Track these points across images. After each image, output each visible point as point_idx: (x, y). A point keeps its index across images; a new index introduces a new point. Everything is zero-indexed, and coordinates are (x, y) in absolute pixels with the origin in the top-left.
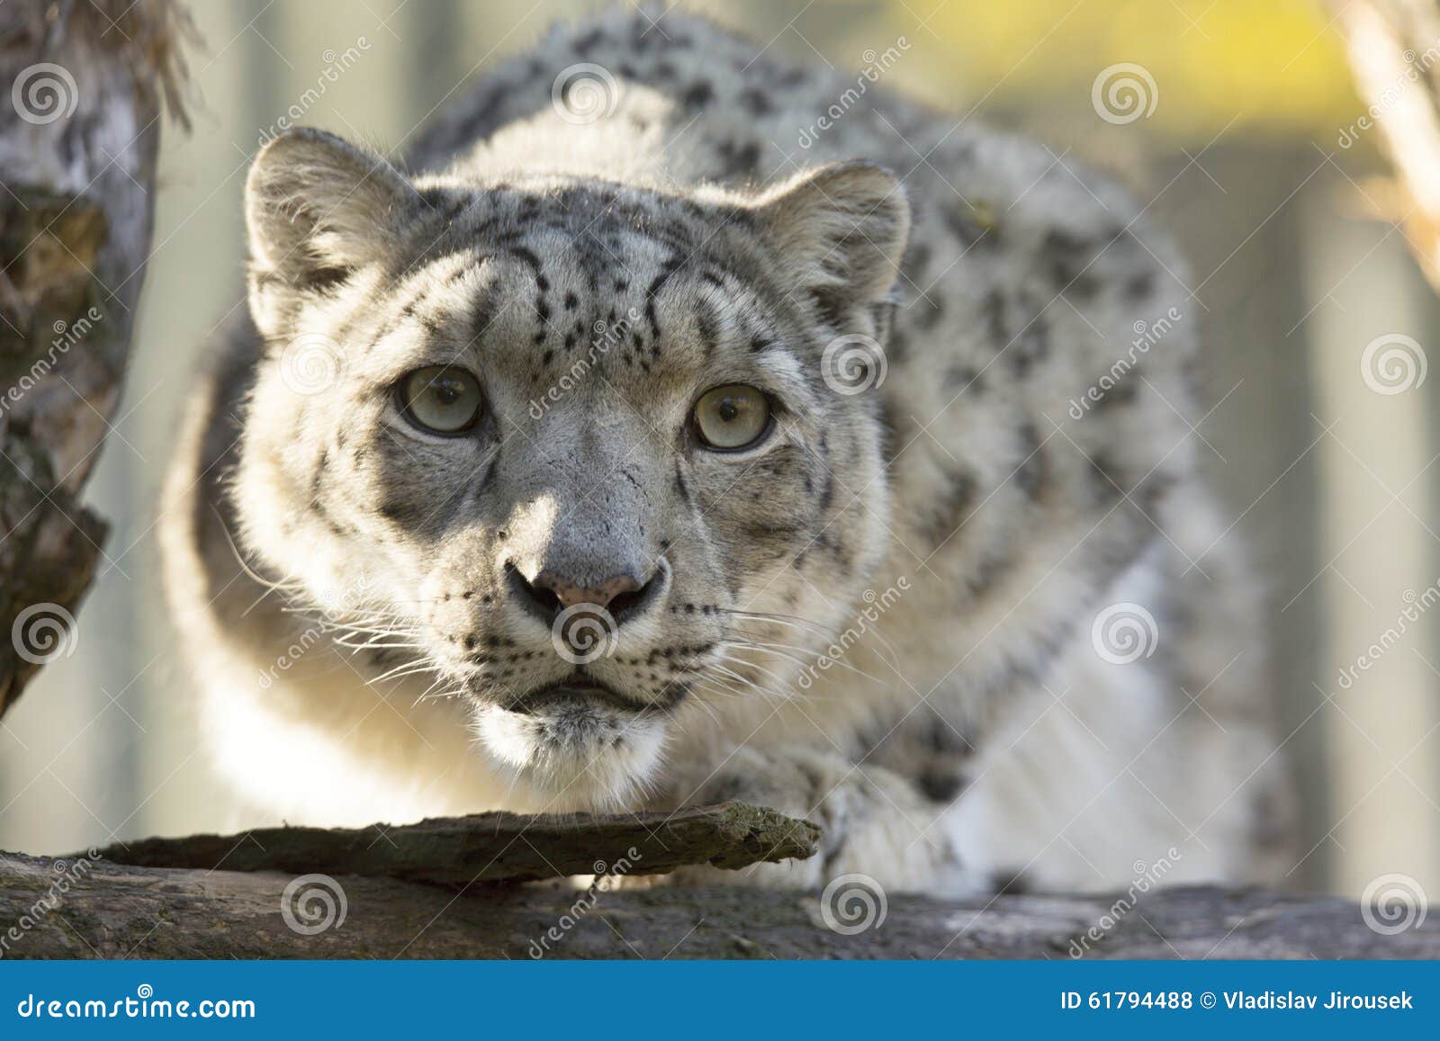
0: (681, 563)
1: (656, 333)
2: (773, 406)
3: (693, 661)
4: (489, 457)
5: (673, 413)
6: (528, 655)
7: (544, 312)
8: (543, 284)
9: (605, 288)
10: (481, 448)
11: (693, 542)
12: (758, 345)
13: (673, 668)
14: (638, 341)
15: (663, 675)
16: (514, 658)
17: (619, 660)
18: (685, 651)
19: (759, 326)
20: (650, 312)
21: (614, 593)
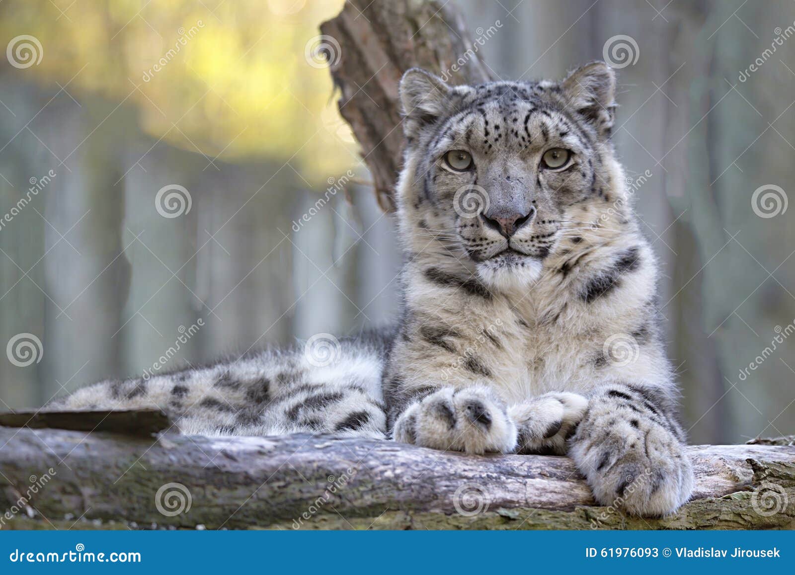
0: (540, 208)
1: (529, 135)
2: (570, 153)
3: (546, 240)
4: (474, 178)
5: (537, 159)
6: (493, 242)
7: (487, 134)
8: (487, 123)
9: (509, 122)
10: (472, 174)
11: (544, 200)
12: (563, 134)
13: (540, 242)
14: (523, 138)
15: (537, 245)
16: (488, 244)
17: (521, 241)
18: (544, 236)
19: (564, 128)
20: (526, 129)
21: (515, 219)
